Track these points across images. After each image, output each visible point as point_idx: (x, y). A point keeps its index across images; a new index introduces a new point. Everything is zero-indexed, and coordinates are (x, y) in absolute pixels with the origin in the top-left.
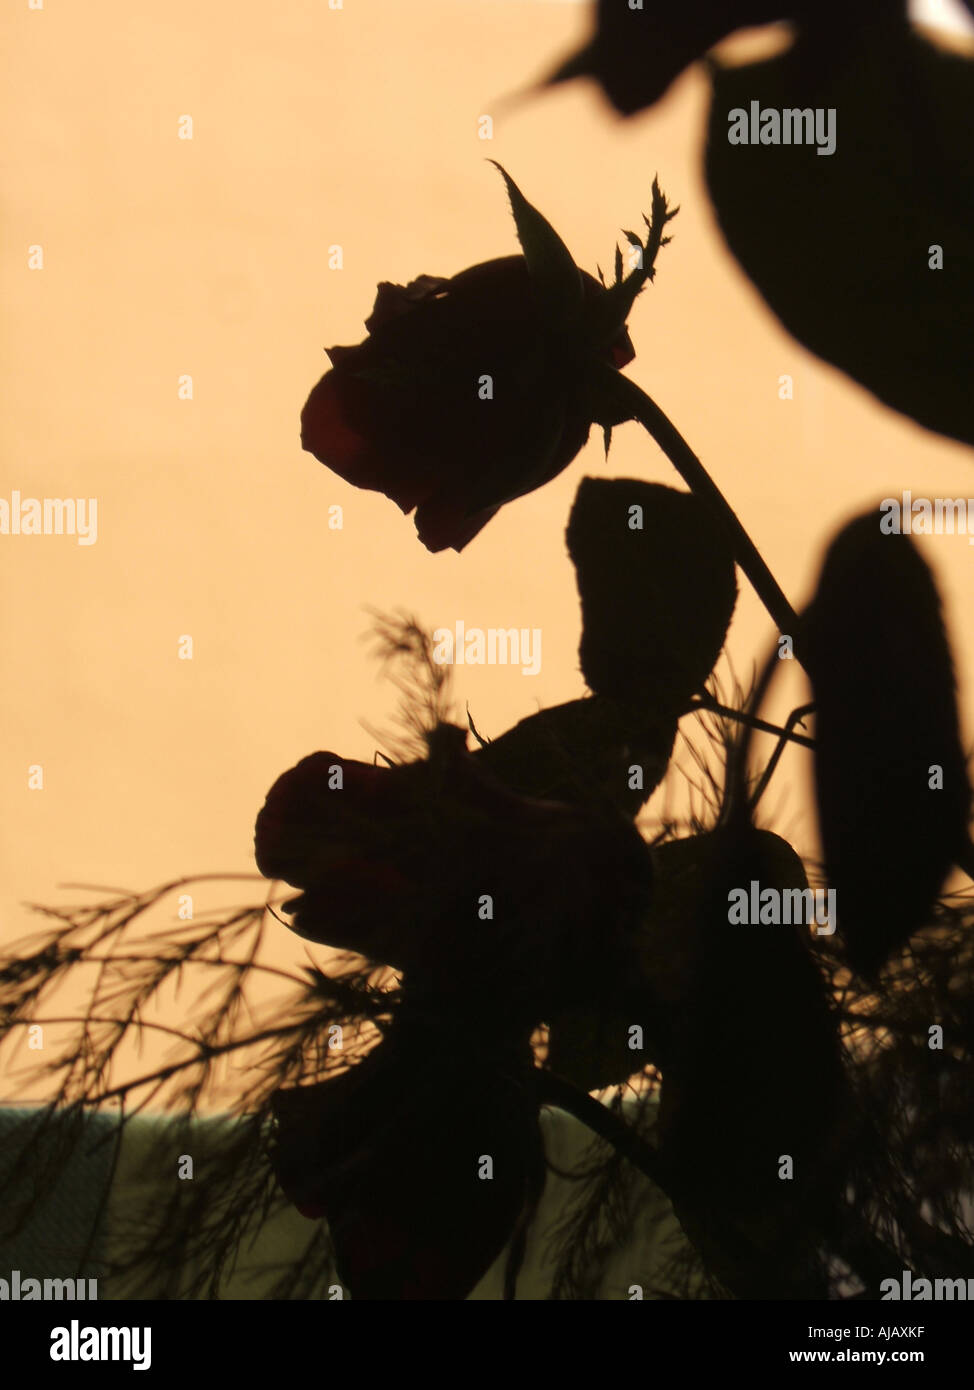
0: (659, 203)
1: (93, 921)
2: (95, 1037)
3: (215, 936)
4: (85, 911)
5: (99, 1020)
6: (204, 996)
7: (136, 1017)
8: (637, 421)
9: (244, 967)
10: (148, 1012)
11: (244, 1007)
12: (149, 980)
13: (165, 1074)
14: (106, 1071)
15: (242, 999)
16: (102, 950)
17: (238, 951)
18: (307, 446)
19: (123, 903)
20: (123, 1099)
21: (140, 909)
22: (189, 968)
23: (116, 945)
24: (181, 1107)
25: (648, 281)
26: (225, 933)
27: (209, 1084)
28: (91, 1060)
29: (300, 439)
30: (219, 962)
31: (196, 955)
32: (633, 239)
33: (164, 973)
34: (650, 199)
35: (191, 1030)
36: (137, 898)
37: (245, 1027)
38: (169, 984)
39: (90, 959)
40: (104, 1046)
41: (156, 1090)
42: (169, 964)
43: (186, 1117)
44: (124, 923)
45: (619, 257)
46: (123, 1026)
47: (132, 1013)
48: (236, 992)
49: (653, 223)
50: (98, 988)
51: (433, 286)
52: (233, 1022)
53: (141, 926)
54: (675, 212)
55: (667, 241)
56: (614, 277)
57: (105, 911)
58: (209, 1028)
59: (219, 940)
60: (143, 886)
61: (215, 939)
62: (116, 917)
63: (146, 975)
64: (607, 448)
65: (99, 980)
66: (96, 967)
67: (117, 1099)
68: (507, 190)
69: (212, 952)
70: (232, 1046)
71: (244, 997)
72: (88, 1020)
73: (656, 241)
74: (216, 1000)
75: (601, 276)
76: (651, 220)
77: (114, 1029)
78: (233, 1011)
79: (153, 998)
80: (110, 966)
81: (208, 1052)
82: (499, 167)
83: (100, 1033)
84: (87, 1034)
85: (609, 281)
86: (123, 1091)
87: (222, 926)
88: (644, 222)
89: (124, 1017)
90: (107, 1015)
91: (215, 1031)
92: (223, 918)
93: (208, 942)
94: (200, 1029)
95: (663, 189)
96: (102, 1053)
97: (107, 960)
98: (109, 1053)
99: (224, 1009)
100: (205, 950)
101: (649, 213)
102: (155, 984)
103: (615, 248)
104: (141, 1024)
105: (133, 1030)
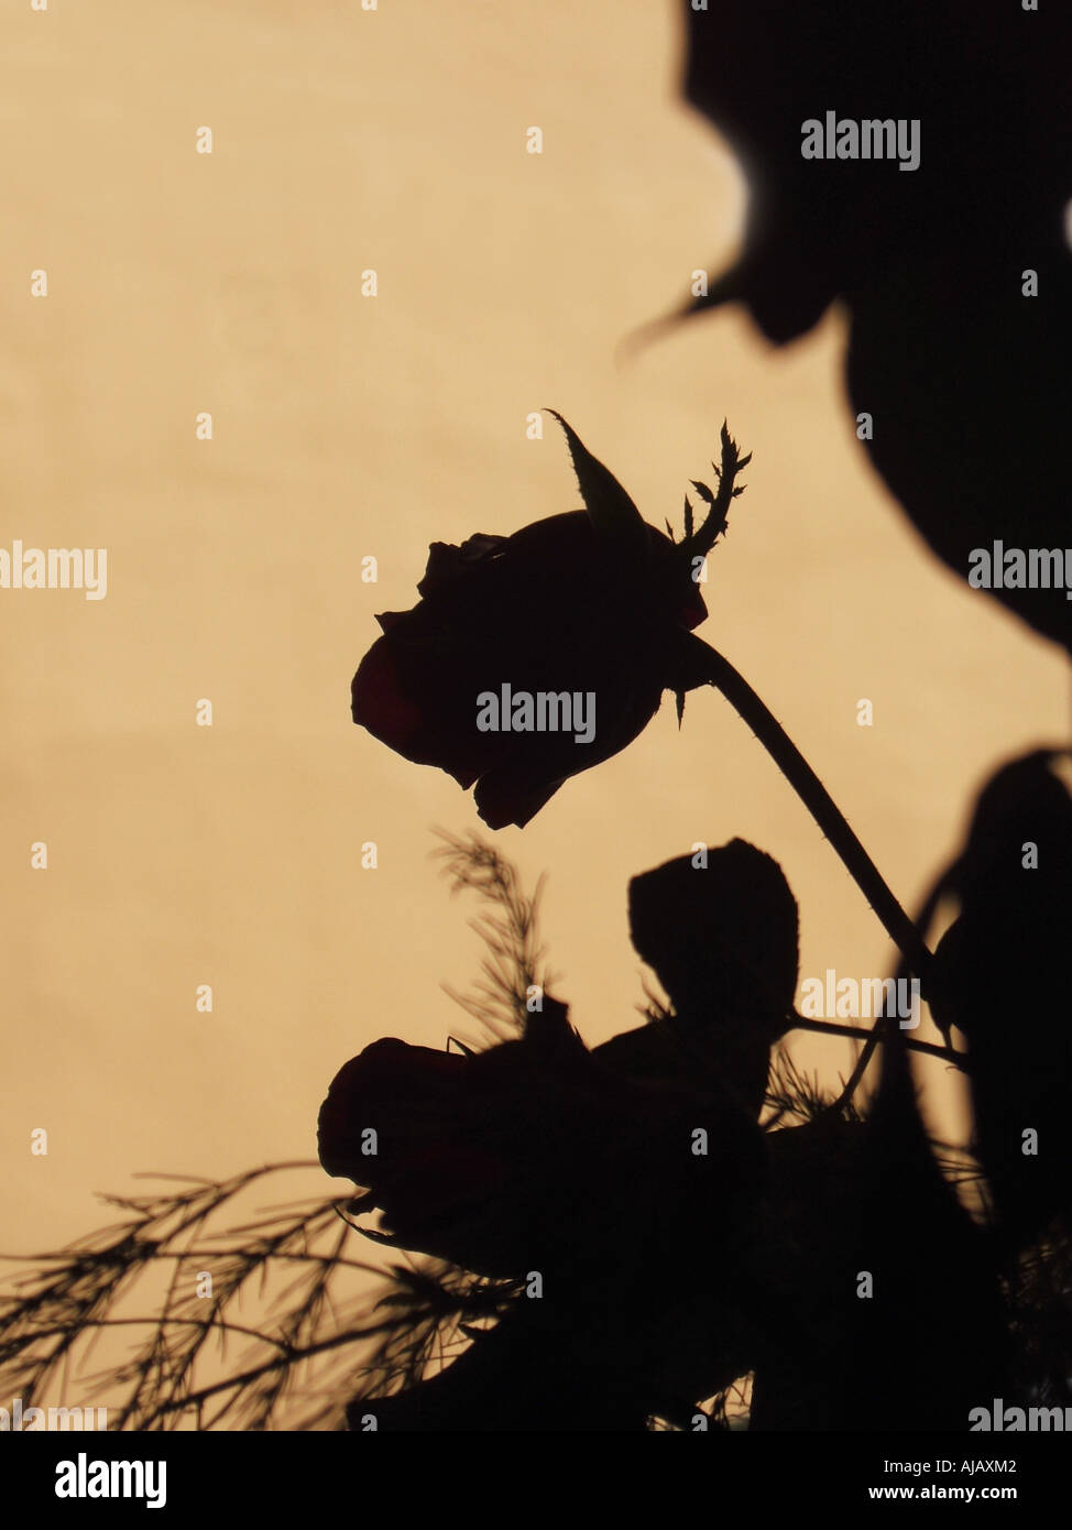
0: (729, 450)
1: (172, 1212)
2: (171, 1342)
3: (301, 1227)
4: (164, 1201)
5: (179, 1321)
6: (284, 1295)
7: (218, 1319)
8: (713, 685)
9: (329, 1263)
10: (231, 1313)
11: (327, 1304)
12: (232, 1278)
13: (246, 1379)
14: (188, 1376)
15: (326, 1298)
16: (179, 1244)
17: (324, 1245)
18: (358, 719)
19: (202, 1193)
20: (201, 1407)
21: (221, 1199)
22: (273, 1264)
23: (194, 1240)
24: (257, 1410)
25: (720, 534)
26: (312, 1225)
27: (287, 1387)
28: (167, 1369)
29: (351, 711)
30: (304, 1256)
31: (282, 1249)
32: (702, 490)
33: (248, 1270)
34: (720, 447)
35: (272, 1330)
36: (218, 1186)
37: (328, 1329)
38: (254, 1279)
39: (166, 1255)
40: (185, 1349)
41: (236, 1396)
42: (252, 1260)
43: (262, 1422)
44: (204, 1214)
45: (688, 510)
46: (205, 1327)
47: (213, 1313)
48: (320, 1290)
49: (723, 473)
50: (173, 1289)
51: (490, 546)
52: (316, 1323)
53: (220, 1220)
54: (747, 460)
55: (739, 491)
56: (684, 531)
57: (183, 1201)
58: (288, 1329)
59: (305, 1234)
60: (224, 1173)
61: (301, 1232)
62: (195, 1208)
63: (228, 1273)
64: (680, 715)
65: (175, 1279)
66: (172, 1263)
67: (194, 1406)
68: (567, 441)
69: (297, 1246)
70: (314, 1349)
71: (328, 1295)
72: (164, 1321)
73: (728, 491)
74: (297, 1299)
75: (670, 531)
76: (721, 470)
77: (195, 1332)
78: (315, 1310)
79: (236, 1297)
80: (187, 1264)
81: (290, 1354)
82: (559, 417)
83: (177, 1336)
84: (161, 1337)
85: (679, 536)
86: (200, 1398)
87: (309, 1218)
88: (714, 472)
89: (205, 1317)
90: (187, 1317)
91: (296, 1331)
92: (308, 1209)
93: (294, 1236)
94: (281, 1328)
95: (733, 434)
96: (182, 1357)
97: (183, 1257)
98: (190, 1357)
99: (306, 1309)
100: (291, 1244)
101: (719, 461)
102: (238, 1282)
103: (684, 501)
104: (224, 1326)
105: (215, 1332)
